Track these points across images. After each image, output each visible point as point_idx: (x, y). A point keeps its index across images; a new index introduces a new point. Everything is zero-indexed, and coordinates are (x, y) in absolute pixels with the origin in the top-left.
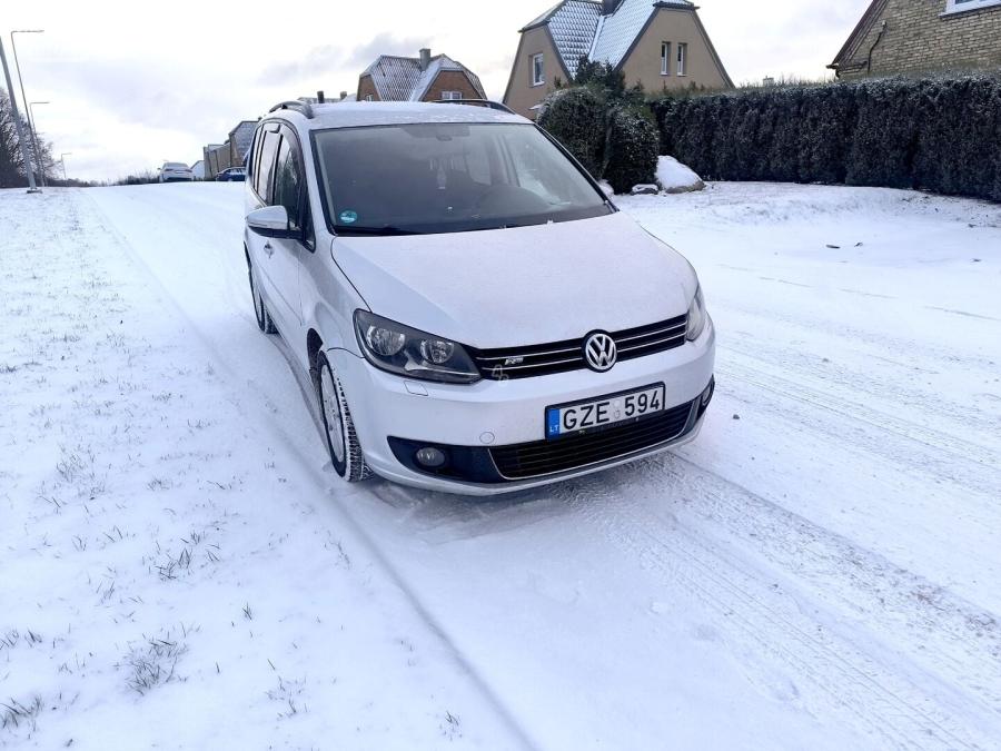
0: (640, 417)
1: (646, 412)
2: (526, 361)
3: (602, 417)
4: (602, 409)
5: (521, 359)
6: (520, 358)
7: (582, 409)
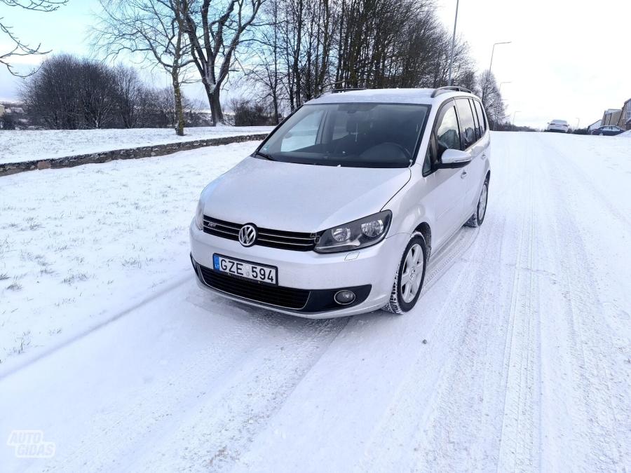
0: (261, 282)
1: (264, 281)
2: (217, 227)
3: (239, 271)
4: (239, 266)
5: (215, 226)
6: (215, 224)
7: (230, 262)
